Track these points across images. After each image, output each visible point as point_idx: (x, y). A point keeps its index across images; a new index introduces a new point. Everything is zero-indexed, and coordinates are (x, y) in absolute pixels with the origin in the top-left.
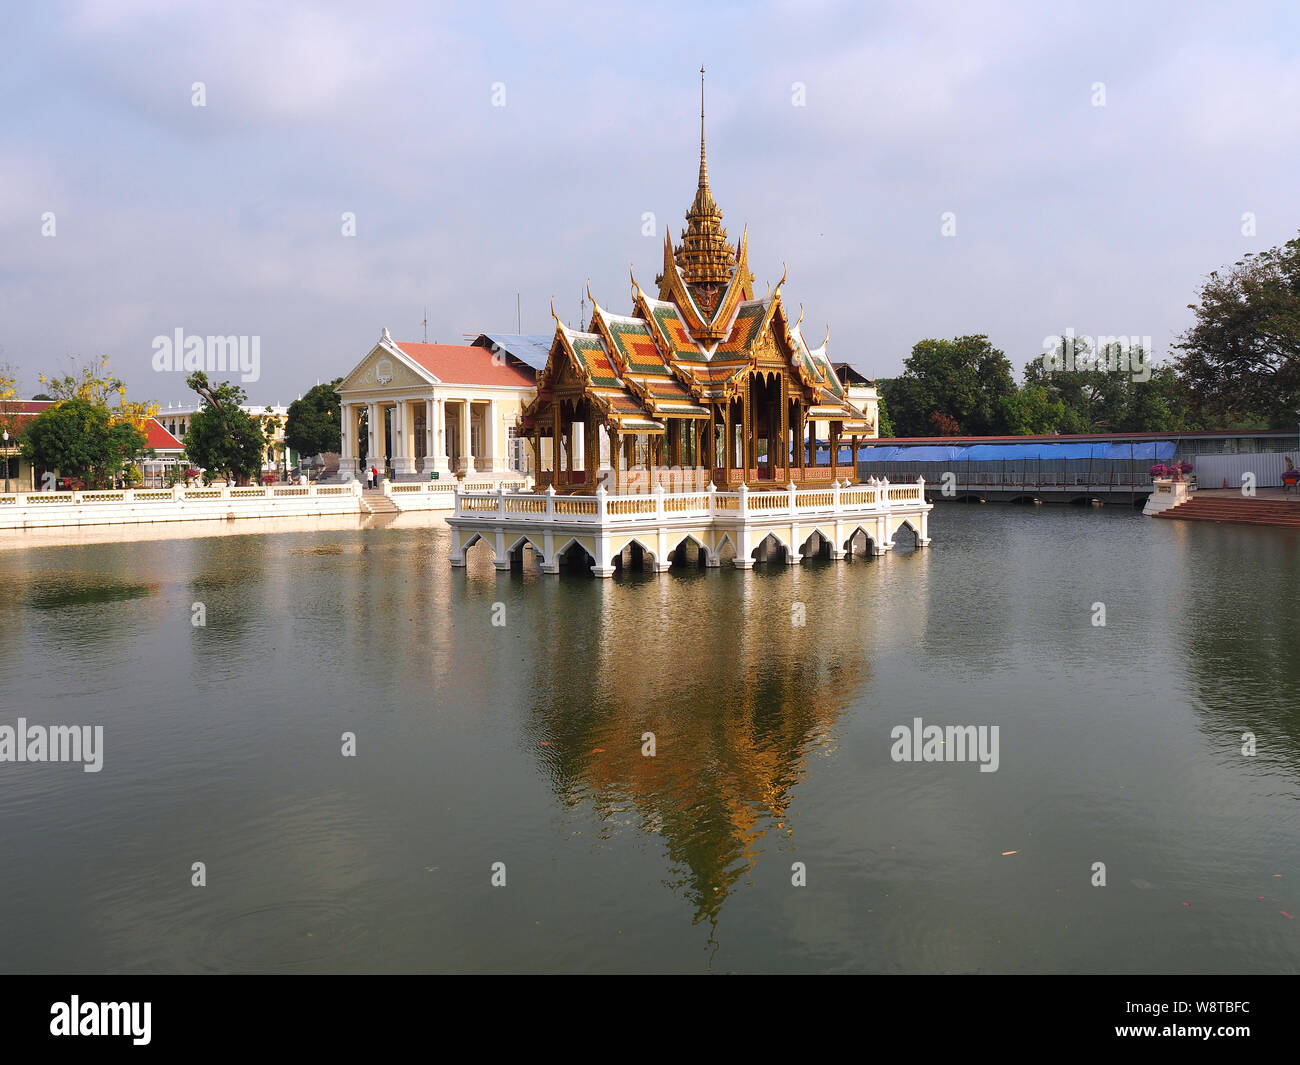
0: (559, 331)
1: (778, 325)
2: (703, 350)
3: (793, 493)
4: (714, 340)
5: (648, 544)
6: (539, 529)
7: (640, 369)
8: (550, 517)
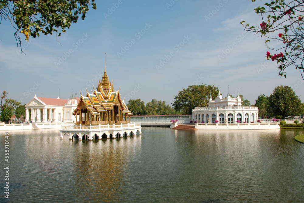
0: (81, 97)
1: (118, 97)
2: (105, 100)
3: (121, 125)
4: (107, 99)
5: (98, 134)
6: (79, 132)
7: (95, 104)
8: (80, 130)
